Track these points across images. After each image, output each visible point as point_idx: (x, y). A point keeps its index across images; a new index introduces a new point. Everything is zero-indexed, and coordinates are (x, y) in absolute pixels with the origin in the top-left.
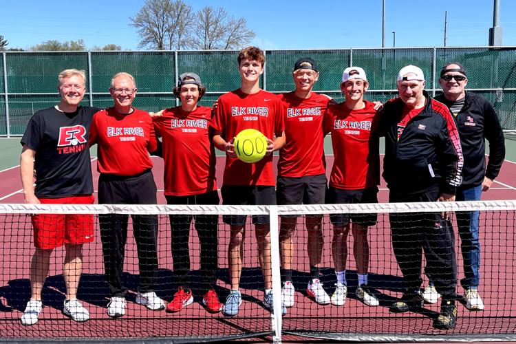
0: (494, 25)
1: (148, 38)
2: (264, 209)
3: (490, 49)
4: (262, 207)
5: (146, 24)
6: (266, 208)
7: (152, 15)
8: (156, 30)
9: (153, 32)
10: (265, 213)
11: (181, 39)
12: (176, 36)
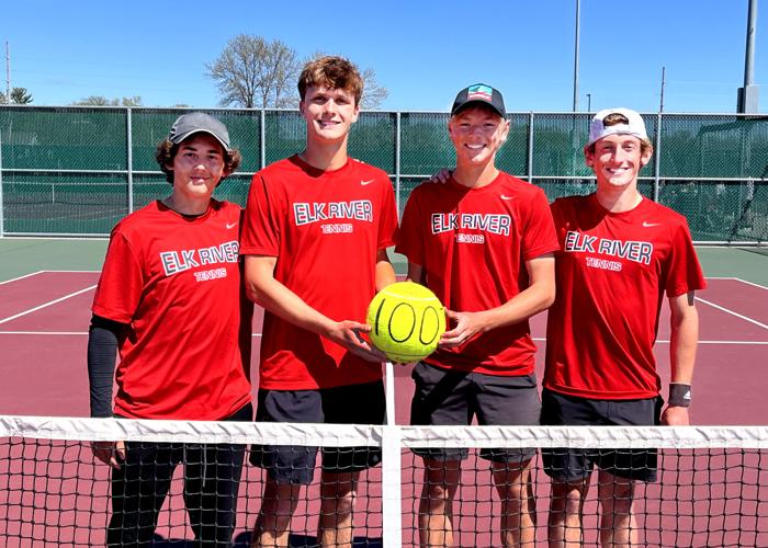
0: (746, 83)
1: (232, 95)
2: (369, 433)
3: (739, 118)
4: (366, 428)
5: (229, 75)
6: (373, 430)
7: (238, 61)
8: (243, 83)
9: (240, 86)
10: (372, 443)
11: (281, 97)
12: (273, 93)
